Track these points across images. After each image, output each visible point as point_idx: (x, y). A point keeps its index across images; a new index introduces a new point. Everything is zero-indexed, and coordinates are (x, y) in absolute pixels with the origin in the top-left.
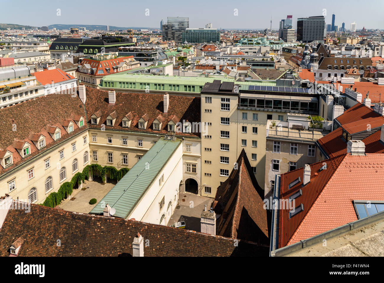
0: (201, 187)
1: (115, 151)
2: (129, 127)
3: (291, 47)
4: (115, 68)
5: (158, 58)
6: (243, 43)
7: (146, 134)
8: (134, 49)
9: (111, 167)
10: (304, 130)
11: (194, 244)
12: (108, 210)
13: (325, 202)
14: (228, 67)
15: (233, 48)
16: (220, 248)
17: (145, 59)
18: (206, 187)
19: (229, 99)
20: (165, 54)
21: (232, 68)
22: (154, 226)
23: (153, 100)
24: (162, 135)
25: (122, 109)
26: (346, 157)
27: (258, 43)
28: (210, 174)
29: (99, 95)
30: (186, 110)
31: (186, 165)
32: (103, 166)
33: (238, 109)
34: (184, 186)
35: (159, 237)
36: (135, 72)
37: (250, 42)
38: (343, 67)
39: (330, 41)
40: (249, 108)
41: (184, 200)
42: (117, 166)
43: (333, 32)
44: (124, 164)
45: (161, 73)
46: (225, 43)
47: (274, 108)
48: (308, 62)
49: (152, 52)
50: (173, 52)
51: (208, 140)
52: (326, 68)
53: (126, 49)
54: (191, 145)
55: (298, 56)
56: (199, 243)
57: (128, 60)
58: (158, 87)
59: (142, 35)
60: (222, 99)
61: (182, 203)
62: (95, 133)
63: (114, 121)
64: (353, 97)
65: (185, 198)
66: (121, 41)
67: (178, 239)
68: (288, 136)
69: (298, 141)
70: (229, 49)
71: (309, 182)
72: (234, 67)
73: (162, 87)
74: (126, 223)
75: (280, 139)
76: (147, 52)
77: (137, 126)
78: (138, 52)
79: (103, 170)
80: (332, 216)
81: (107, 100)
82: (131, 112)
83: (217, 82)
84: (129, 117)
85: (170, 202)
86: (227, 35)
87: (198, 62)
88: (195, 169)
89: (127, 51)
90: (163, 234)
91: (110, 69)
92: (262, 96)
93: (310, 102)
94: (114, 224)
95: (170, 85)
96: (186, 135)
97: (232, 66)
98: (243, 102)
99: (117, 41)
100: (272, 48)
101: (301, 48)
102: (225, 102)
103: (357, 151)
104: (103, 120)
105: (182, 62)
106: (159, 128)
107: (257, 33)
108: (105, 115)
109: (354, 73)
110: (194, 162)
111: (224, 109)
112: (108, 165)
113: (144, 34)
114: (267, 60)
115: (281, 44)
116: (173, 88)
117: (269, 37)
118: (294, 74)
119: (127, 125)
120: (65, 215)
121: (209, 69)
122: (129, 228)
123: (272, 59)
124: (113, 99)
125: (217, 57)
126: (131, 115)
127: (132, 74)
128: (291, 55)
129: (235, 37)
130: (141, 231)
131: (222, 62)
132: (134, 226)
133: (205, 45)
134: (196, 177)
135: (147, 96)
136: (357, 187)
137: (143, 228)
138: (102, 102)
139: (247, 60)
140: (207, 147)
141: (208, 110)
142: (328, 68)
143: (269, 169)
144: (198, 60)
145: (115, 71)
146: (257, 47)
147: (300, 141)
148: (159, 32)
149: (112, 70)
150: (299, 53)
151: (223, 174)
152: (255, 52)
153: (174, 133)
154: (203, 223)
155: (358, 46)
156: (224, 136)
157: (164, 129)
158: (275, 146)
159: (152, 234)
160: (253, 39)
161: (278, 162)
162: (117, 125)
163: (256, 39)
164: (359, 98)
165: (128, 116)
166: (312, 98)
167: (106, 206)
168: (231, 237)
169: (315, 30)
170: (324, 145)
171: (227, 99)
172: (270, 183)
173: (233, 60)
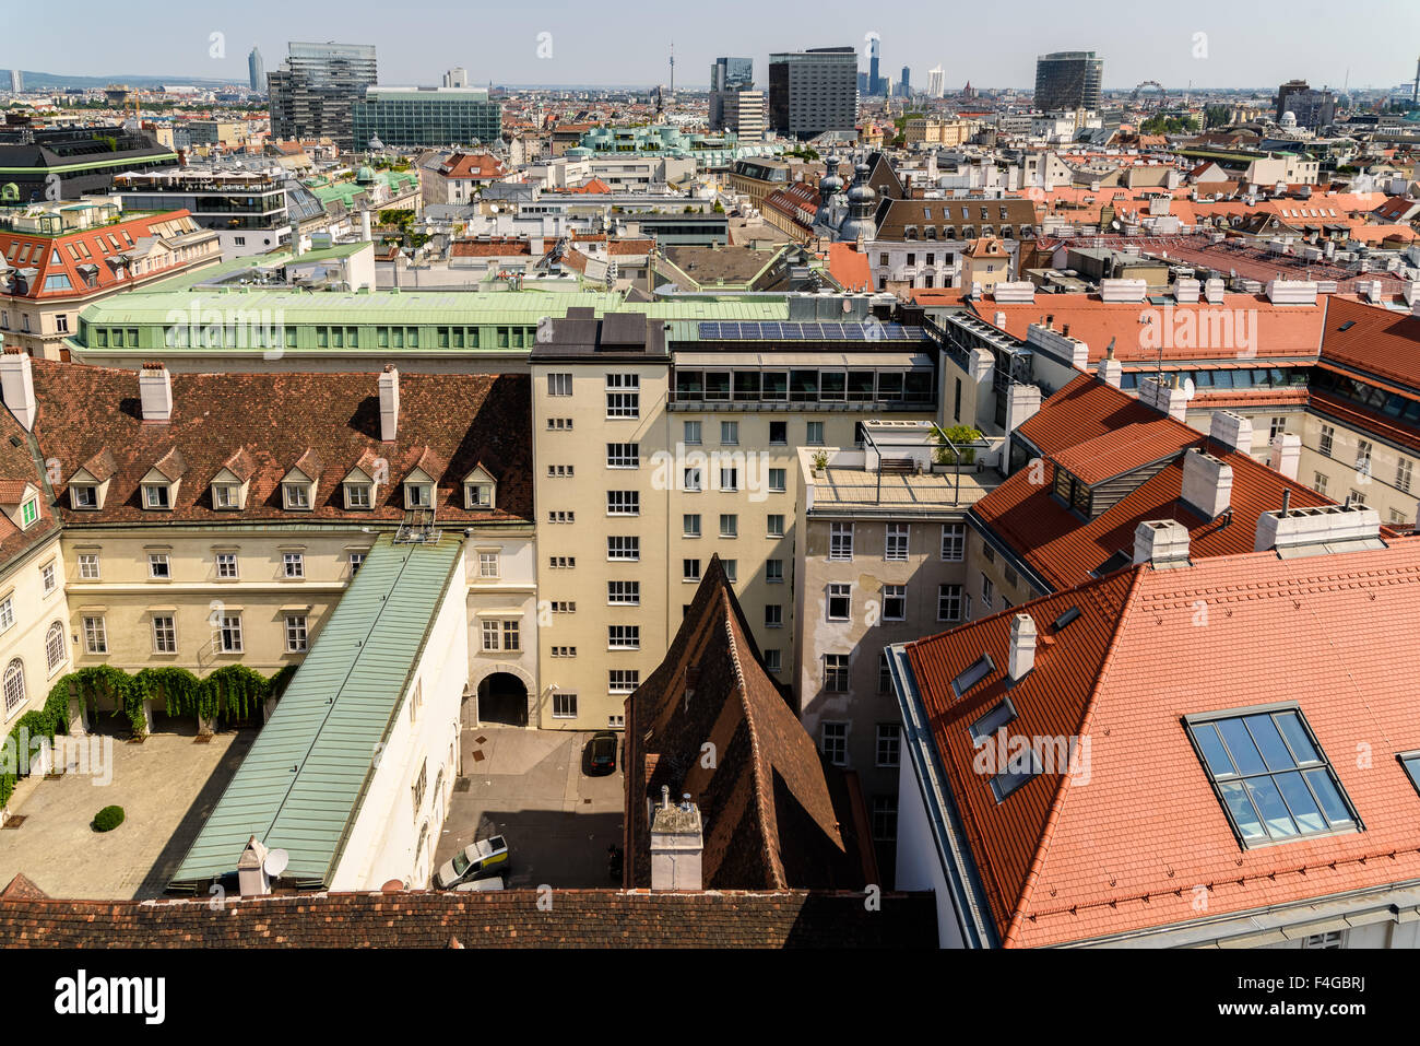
0: (539, 698)
1: (183, 607)
2: (242, 507)
3: (766, 157)
4: (119, 265)
5: (286, 214)
6: (598, 147)
7: (318, 528)
8: (182, 179)
9: (168, 669)
10: (917, 473)
11: (650, 935)
12: (260, 858)
13: (1107, 734)
14: (576, 245)
15: (569, 167)
16: (742, 930)
17: (235, 218)
18: (556, 698)
19: (636, 378)
20: (311, 196)
21: (592, 248)
22: (489, 899)
23: (333, 393)
24: (385, 527)
25: (205, 441)
26: (1140, 578)
27: (653, 147)
28: (573, 649)
29: (94, 387)
30: (468, 424)
31: (479, 625)
32: (133, 673)
33: (668, 408)
34: (475, 703)
35: (514, 934)
36: (223, 282)
37: (621, 143)
38: (951, 230)
39: (874, 132)
40: (710, 405)
41: (479, 756)
42: (196, 664)
43: (876, 98)
44: (224, 651)
45: (333, 282)
46: (519, 140)
47: (794, 398)
48: (841, 218)
49: (262, 191)
50: (340, 185)
51: (560, 528)
52: (901, 237)
53: (149, 179)
54: (496, 552)
55: (796, 191)
56: (667, 929)
57: (170, 227)
58: (333, 338)
59: (177, 112)
60: (610, 378)
61: (474, 768)
62: (93, 542)
63: (174, 491)
64: (1060, 354)
65: (483, 747)
66: (120, 148)
67: (588, 928)
68: (878, 503)
69: (911, 514)
70: (551, 169)
71: (1032, 670)
72: (598, 244)
73: (348, 338)
74: (378, 907)
75: (852, 513)
76: (241, 192)
77: (275, 500)
78: (204, 191)
79: (135, 684)
80: (1134, 775)
81: (133, 407)
82: (246, 449)
83: (580, 315)
84: (239, 466)
85: (440, 774)
86: (520, 109)
87: (460, 229)
88: (516, 636)
89: (155, 190)
90: (528, 921)
91: (97, 271)
92: (749, 360)
93: (909, 370)
94: (329, 919)
95: (382, 329)
96: (479, 516)
97: (593, 240)
98: (685, 382)
99: (104, 149)
100: (700, 163)
101: (800, 161)
102: (623, 390)
103: (1166, 554)
104: (123, 487)
105: (397, 232)
106: (366, 501)
107: (626, 102)
108: (132, 466)
109: (992, 253)
110: (509, 612)
111: (619, 413)
112: (155, 665)
113: (183, 104)
114: (701, 210)
115: (730, 147)
116: (394, 338)
117: (673, 118)
118: (812, 265)
119: (231, 503)
120: (105, 919)
121: (505, 253)
122: (391, 924)
123: (716, 208)
124: (158, 400)
125: (521, 206)
126: (247, 459)
127: (213, 290)
128: (767, 188)
129: (551, 118)
130: (444, 923)
131: (550, 228)
132: (410, 913)
133: (457, 155)
134: (519, 667)
135: (304, 379)
136: (1185, 670)
137: (449, 913)
138: (111, 418)
139: (630, 212)
140: (558, 556)
141: (560, 422)
142: (905, 235)
143: (816, 616)
144: (462, 222)
145: (120, 274)
146: (652, 161)
147: (918, 514)
148: (243, 96)
149: (105, 271)
150: (797, 183)
151: (620, 642)
152: (646, 180)
153: (429, 515)
154: (659, 852)
155: (973, 151)
156: (620, 509)
157: (387, 504)
158: (836, 540)
159: (487, 929)
160: (633, 131)
161: (846, 589)
162: (189, 504)
163: (644, 132)
164: (1081, 357)
165: (235, 465)
166: (912, 355)
167: (251, 848)
168: (774, 886)
169: (828, 97)
170: (997, 520)
171: (627, 377)
172: (821, 665)
173: (590, 219)
